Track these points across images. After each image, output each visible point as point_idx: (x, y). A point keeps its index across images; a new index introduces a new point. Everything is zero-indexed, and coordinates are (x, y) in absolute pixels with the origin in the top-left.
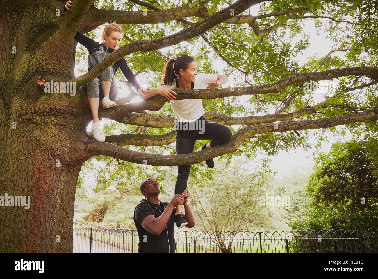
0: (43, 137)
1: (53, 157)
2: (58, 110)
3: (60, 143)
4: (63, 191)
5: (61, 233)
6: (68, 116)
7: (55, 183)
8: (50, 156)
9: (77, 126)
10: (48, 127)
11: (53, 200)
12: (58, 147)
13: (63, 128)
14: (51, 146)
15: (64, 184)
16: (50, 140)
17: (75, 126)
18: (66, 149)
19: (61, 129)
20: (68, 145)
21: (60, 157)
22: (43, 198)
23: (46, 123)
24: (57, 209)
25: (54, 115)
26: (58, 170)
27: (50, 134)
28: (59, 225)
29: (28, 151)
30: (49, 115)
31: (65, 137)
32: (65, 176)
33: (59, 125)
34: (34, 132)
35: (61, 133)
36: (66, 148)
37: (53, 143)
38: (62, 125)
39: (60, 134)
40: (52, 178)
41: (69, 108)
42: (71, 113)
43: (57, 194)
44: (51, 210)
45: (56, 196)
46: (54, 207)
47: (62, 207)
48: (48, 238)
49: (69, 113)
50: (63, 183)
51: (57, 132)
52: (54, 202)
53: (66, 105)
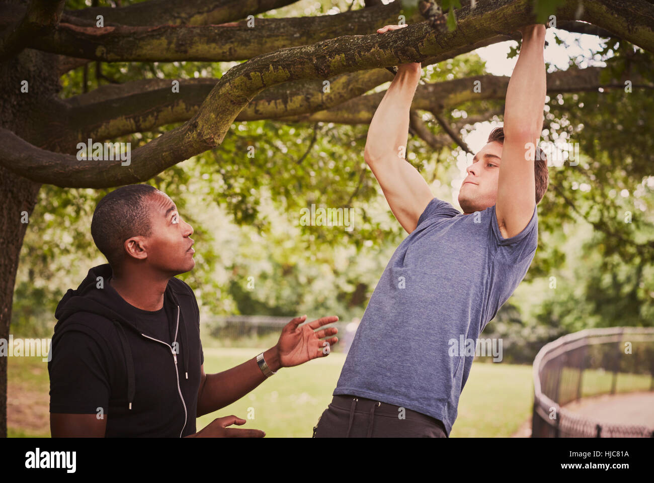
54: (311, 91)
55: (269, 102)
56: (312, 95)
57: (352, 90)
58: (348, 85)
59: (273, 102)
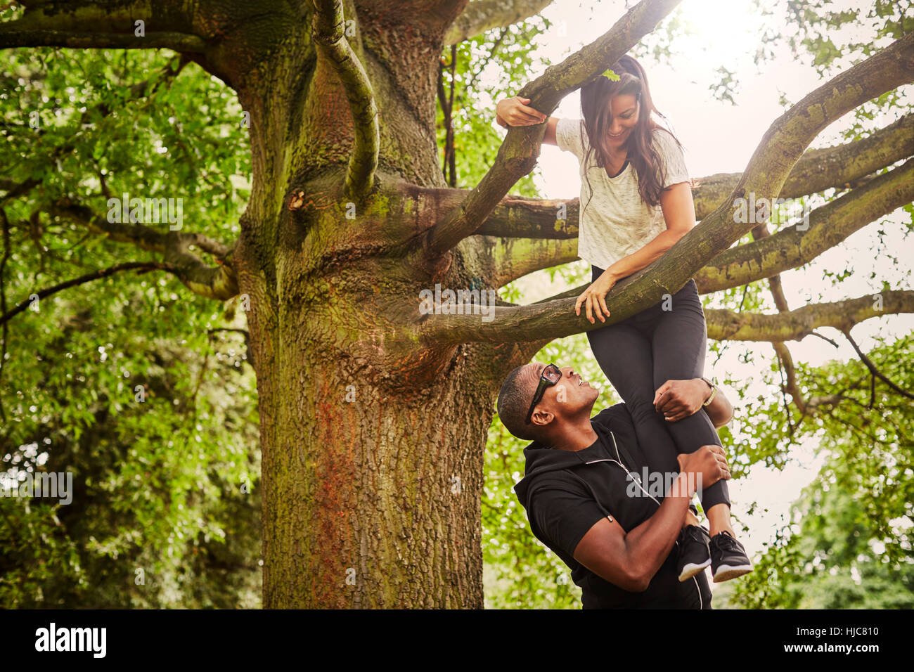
0: (324, 332)
1: (352, 375)
2: (339, 254)
3: (363, 337)
4: (397, 458)
5: (404, 566)
6: (372, 263)
7: (368, 440)
8: (345, 374)
9: (406, 282)
10: (331, 304)
11: (370, 483)
12: (360, 349)
13: (362, 296)
14: (345, 347)
15: (397, 441)
16: (341, 334)
17: (399, 283)
18: (380, 349)
19: (358, 301)
20: (382, 337)
21: (367, 371)
22: (341, 479)
23: (324, 297)
24: (383, 505)
25: (332, 271)
26: (370, 406)
27: (337, 319)
28: (394, 546)
29: (304, 373)
30: (325, 274)
31: (371, 317)
32: (396, 420)
33: (352, 292)
34: (309, 325)
35: (361, 308)
36: (378, 345)
37: (348, 342)
38: (359, 290)
39: (359, 314)
40: (359, 429)
41: (367, 243)
42: (377, 254)
43: (378, 467)
44: (367, 508)
45: (376, 474)
46: (373, 499)
47: (401, 501)
48: (365, 576)
49: (372, 255)
50: (394, 439)
51: (351, 311)
52: (371, 488)
53: (358, 238)
54: (786, 245)
55: (741, 264)
56: (788, 249)
57: (829, 237)
58: (826, 232)
59: (745, 263)
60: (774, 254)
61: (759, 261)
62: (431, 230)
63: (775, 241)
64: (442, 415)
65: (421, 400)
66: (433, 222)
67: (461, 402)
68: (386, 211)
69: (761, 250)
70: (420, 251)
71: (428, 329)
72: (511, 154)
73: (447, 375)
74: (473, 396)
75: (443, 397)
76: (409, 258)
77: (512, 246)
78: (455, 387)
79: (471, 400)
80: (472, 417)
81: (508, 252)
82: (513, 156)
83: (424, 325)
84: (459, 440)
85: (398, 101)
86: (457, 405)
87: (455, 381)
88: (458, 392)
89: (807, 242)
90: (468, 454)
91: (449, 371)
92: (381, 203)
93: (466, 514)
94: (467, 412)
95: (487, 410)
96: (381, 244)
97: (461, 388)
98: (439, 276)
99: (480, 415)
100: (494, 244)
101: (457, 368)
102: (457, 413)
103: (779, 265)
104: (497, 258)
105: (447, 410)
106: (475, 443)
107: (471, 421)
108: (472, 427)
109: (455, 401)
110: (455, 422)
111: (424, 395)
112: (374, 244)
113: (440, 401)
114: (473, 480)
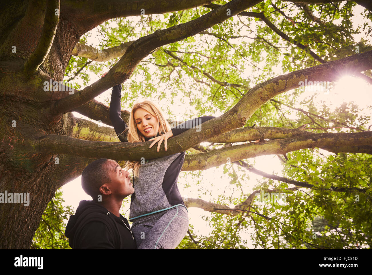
2: (7, 96)
6: (23, 106)
18: (12, 147)
31: (13, 130)
35: (9, 125)
36: (12, 144)
41: (24, 96)
42: (27, 103)
58: (217, 159)
60: (196, 161)
61: (189, 162)
62: (57, 101)
63: (197, 157)
64: (32, 188)
65: (24, 177)
66: (59, 98)
67: (42, 185)
68: (38, 85)
69: (191, 158)
70: (48, 109)
71: (43, 143)
72: (119, 70)
73: (41, 170)
74: (48, 185)
75: (35, 180)
76: (42, 110)
77: (81, 129)
78: (42, 177)
79: (47, 186)
80: (44, 194)
81: (79, 131)
82: (119, 71)
83: (41, 140)
84: (35, 203)
85: (56, 48)
86: (40, 186)
87: (43, 174)
88: (42, 180)
89: (209, 160)
90: (37, 212)
91: (43, 168)
92: (38, 81)
93: (26, 241)
94: (43, 191)
95: (52, 193)
96: (31, 99)
97: (44, 179)
98: (53, 123)
99: (48, 195)
100: (75, 125)
101: (47, 168)
102: (39, 190)
103: (196, 167)
104: (74, 131)
105: (35, 186)
106: (41, 207)
107: (43, 197)
108: (43, 199)
109: (40, 184)
110: (36, 194)
111: (27, 175)
112: (28, 98)
113: (33, 181)
114: (35, 225)
